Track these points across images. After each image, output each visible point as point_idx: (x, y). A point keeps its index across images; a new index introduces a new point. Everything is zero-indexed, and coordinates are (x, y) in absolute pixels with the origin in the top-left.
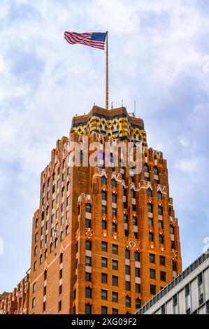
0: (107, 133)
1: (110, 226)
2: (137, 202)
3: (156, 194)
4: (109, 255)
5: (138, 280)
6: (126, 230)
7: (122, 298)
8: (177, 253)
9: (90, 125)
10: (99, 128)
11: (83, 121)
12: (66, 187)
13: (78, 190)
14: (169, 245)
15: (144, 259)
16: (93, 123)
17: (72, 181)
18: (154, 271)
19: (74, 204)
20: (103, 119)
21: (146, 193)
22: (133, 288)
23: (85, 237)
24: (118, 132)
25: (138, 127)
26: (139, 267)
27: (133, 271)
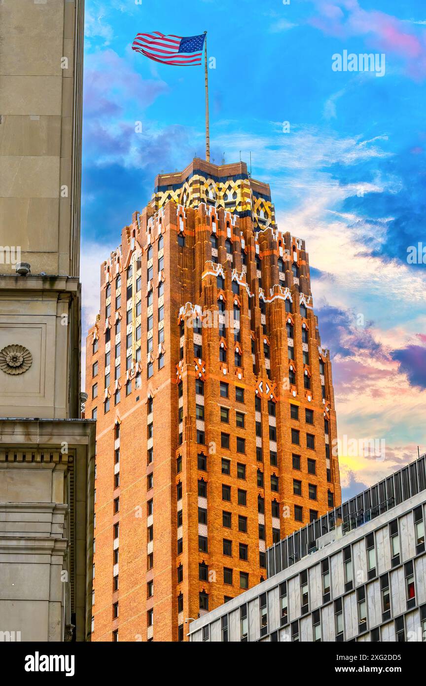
0: (217, 205)
1: (232, 358)
2: (268, 319)
3: (298, 309)
4: (230, 403)
5: (273, 446)
6: (254, 365)
7: (252, 473)
8: (330, 406)
9: (190, 190)
10: (204, 196)
11: (174, 182)
12: (155, 290)
13: (178, 297)
14: (318, 392)
15: (282, 413)
16: (194, 186)
17: (168, 280)
18: (298, 432)
19: (173, 319)
20: (209, 181)
21: (283, 306)
22: (267, 458)
23: (193, 374)
24: (234, 203)
25: (262, 196)
26: (274, 425)
27: (266, 431)
